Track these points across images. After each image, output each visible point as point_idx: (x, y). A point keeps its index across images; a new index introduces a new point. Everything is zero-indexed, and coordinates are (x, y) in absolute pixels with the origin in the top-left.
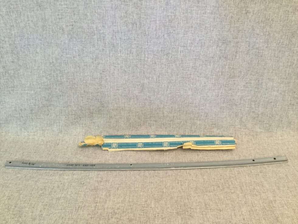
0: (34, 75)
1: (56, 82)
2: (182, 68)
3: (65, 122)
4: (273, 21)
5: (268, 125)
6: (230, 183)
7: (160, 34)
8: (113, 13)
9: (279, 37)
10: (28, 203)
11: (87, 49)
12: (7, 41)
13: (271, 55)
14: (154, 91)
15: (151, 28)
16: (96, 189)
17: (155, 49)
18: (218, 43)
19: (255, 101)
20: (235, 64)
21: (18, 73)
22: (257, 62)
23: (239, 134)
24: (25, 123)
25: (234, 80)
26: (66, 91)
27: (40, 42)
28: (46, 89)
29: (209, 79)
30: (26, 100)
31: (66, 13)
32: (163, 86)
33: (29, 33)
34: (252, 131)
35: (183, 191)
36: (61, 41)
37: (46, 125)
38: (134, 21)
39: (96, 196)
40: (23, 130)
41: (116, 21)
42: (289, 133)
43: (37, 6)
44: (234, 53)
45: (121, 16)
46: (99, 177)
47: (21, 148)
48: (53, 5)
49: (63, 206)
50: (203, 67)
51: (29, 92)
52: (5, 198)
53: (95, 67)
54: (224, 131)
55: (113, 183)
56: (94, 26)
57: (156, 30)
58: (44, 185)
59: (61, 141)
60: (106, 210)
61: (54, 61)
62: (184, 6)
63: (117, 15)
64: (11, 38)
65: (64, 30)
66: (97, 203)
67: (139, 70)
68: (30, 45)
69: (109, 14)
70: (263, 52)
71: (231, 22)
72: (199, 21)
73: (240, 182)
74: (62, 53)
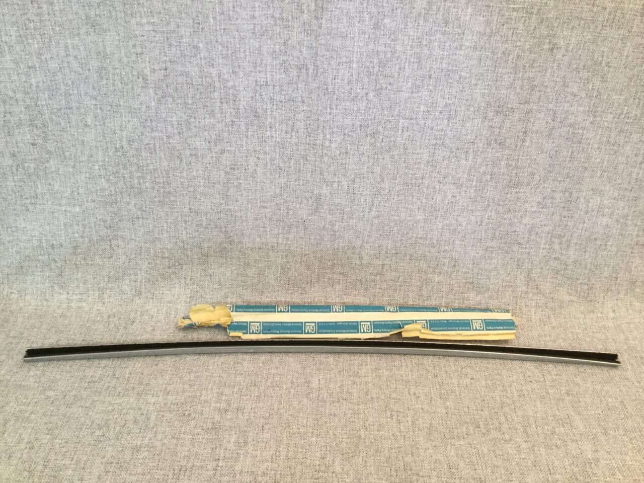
0: (80, 172)
1: (129, 190)
2: (404, 165)
3: (149, 273)
4: (610, 67)
5: (586, 287)
6: (503, 419)
7: (358, 91)
8: (257, 45)
9: (621, 101)
10: (73, 458)
11: (197, 120)
12: (21, 99)
13: (600, 139)
14: (342, 212)
15: (340, 77)
16: (215, 428)
17: (348, 121)
18: (485, 111)
19: (560, 237)
20: (521, 157)
21: (46, 167)
22: (570, 154)
23: (523, 304)
24: (60, 275)
25: (517, 190)
26: (150, 208)
27: (94, 102)
28: (106, 203)
29: (464, 188)
30: (62, 224)
31: (151, 42)
32: (362, 200)
33: (70, 82)
34: (552, 298)
35: (401, 435)
36: (141, 104)
37: (106, 279)
38: (302, 62)
39: (215, 444)
40: (56, 288)
41: (262, 60)
42: (631, 305)
43: (87, 24)
44: (521, 134)
45: (275, 52)
46: (221, 399)
47: (53, 330)
48: (123, 24)
49: (147, 466)
50: (451, 162)
51: (68, 209)
52: (23, 446)
53: (214, 159)
54: (490, 297)
55: (252, 414)
56: (214, 72)
57: (350, 82)
58: (105, 417)
59: (139, 313)
60: (237, 477)
61: (125, 143)
62: (414, 32)
63: (265, 49)
64: (28, 93)
65: (147, 80)
66: (219, 459)
67: (310, 167)
68: (71, 108)
69: (247, 47)
70: (585, 132)
71: (515, 68)
72: (446, 63)
73: (523, 417)
74: (142, 128)
